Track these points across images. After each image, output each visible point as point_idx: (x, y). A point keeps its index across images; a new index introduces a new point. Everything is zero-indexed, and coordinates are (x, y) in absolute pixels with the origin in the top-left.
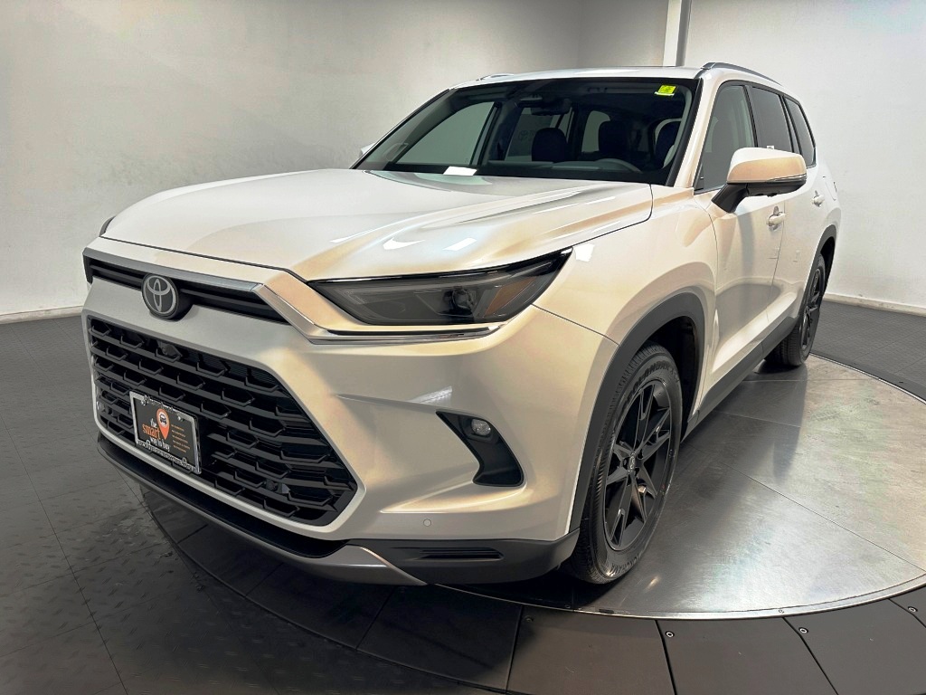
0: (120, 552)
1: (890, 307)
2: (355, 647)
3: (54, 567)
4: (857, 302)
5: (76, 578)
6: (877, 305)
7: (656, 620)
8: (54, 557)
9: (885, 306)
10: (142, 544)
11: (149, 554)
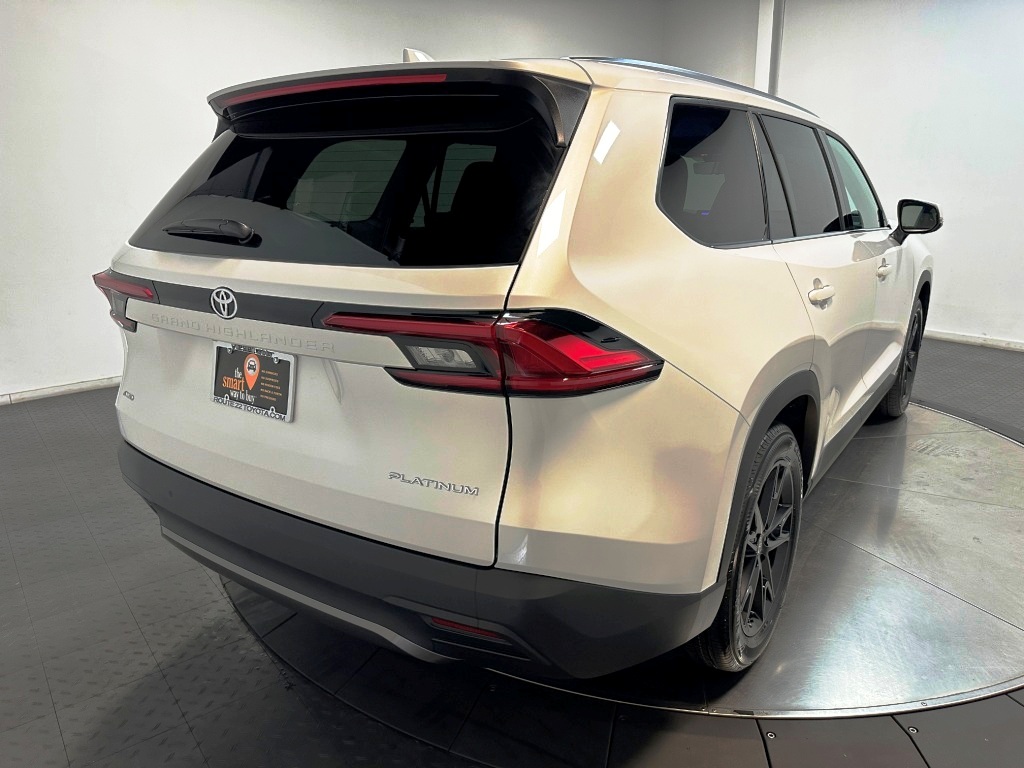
0: (205, 648)
1: (1018, 347)
2: (446, 749)
3: (141, 664)
4: (980, 341)
5: (164, 677)
6: (1004, 345)
7: (757, 719)
8: (141, 653)
9: (1012, 346)
10: (227, 639)
11: (234, 649)
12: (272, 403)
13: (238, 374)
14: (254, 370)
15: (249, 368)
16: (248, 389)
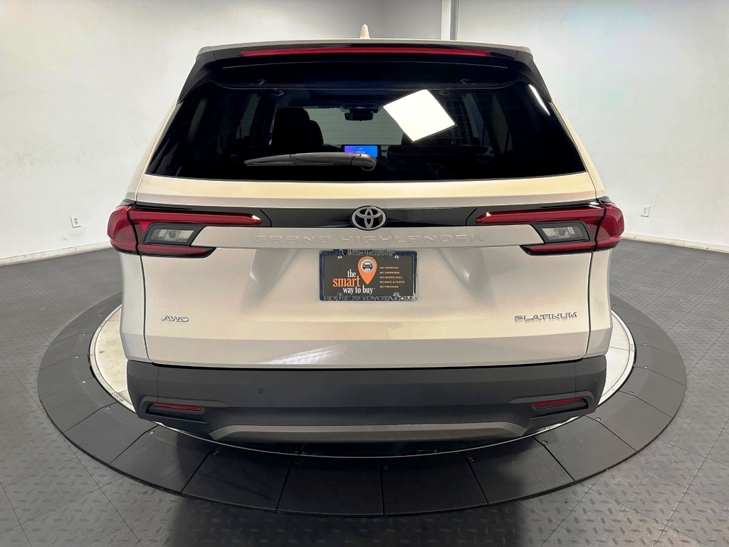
12: (395, 290)
13: (351, 274)
14: (371, 268)
15: (364, 268)
16: (364, 283)
